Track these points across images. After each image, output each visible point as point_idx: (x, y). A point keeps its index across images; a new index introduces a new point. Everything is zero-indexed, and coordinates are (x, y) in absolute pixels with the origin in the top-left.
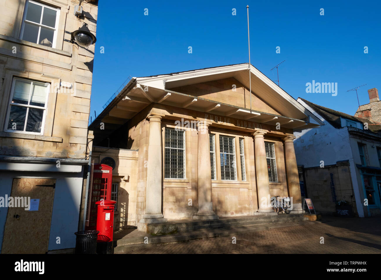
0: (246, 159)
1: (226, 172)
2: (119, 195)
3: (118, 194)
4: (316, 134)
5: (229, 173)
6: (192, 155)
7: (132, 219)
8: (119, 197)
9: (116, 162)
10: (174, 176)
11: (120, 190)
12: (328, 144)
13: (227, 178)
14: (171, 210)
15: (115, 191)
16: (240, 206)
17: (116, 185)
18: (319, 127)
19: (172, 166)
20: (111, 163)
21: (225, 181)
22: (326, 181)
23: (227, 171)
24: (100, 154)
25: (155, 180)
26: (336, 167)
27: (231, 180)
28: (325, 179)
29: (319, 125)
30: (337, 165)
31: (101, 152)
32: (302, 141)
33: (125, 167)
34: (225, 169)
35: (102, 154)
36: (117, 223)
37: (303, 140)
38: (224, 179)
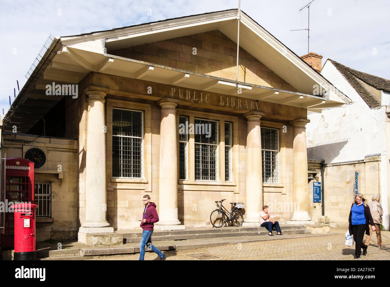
0: (233, 151)
1: (202, 169)
2: (53, 197)
3: (51, 196)
4: (344, 115)
5: (207, 170)
7: (72, 228)
8: (53, 200)
9: (46, 155)
10: (127, 174)
11: (54, 192)
12: (358, 131)
13: (205, 177)
14: (122, 218)
15: (48, 193)
17: (48, 185)
18: (344, 105)
19: (123, 161)
20: (40, 156)
21: (200, 181)
22: (348, 183)
23: (205, 167)
24: (23, 143)
25: (96, 180)
26: (363, 164)
28: (348, 180)
29: (344, 104)
30: (365, 161)
31: (24, 141)
32: (326, 126)
33: (60, 161)
34: (202, 165)
35: (25, 144)
36: (52, 233)
37: (328, 125)
38: (200, 179)
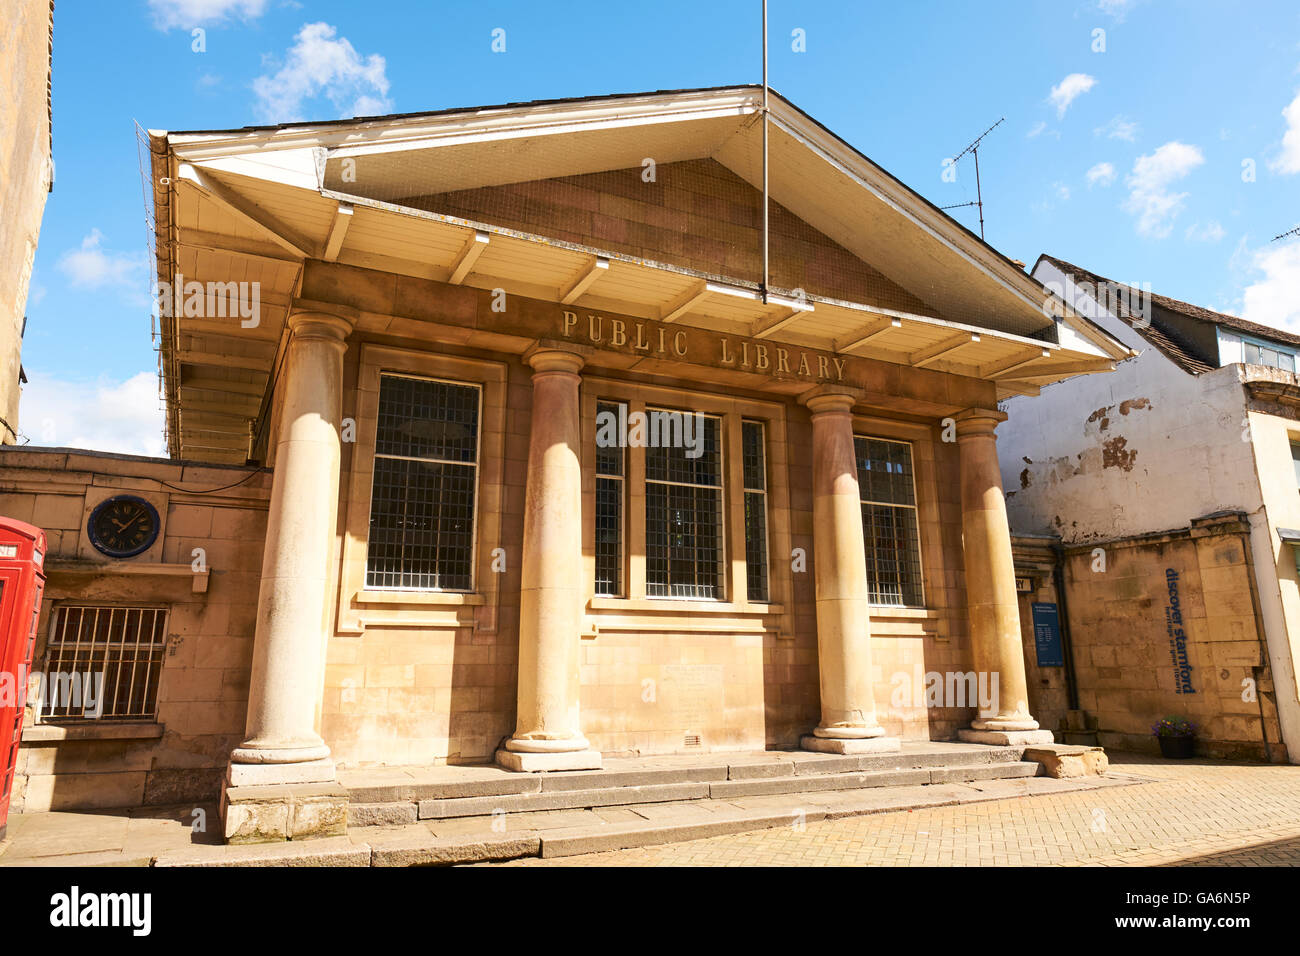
0: (771, 507)
1: (674, 563)
2: (172, 654)
3: (166, 649)
5: (690, 566)
6: (506, 488)
9: (161, 519)
11: (176, 637)
13: (681, 589)
14: (389, 724)
15: (157, 640)
16: (734, 710)
17: (161, 614)
21: (667, 601)
22: (1146, 604)
23: (681, 556)
24: (87, 480)
26: (1190, 545)
27: (698, 598)
28: (1145, 595)
30: (1194, 533)
31: (94, 474)
33: (208, 537)
34: (673, 550)
35: (96, 483)
36: (152, 777)
38: (666, 594)
